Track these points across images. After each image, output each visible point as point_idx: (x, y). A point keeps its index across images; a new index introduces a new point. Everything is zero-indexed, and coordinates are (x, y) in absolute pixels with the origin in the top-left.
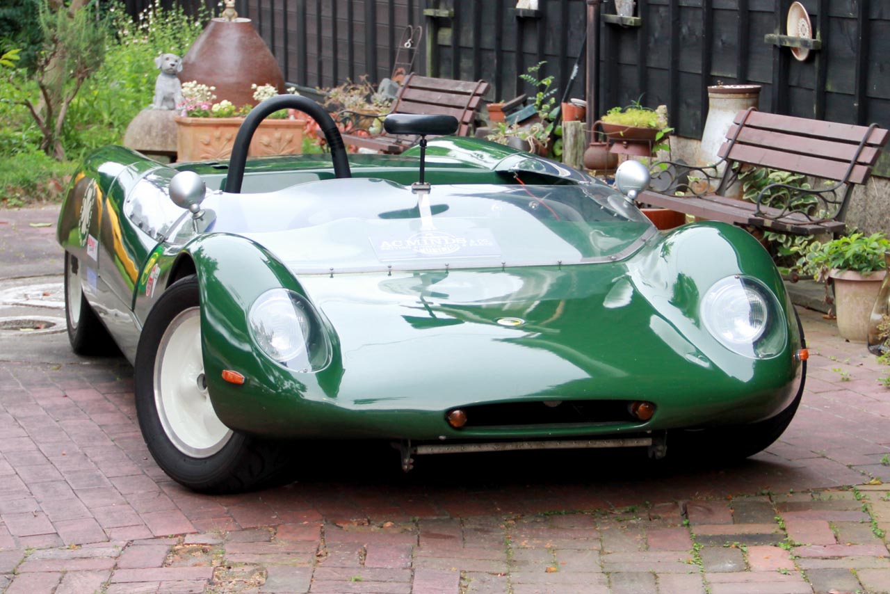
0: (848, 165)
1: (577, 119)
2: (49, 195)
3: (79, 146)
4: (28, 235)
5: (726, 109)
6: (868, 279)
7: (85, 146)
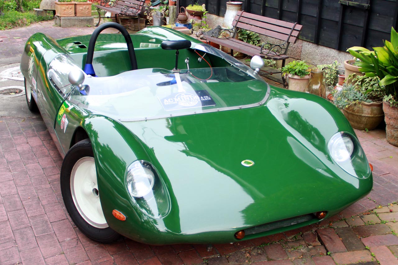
0: (288, 36)
1: (173, 5)
2: (19, 25)
3: (27, 7)
4: (14, 42)
5: (233, 10)
6: (302, 78)
7: (29, 6)
